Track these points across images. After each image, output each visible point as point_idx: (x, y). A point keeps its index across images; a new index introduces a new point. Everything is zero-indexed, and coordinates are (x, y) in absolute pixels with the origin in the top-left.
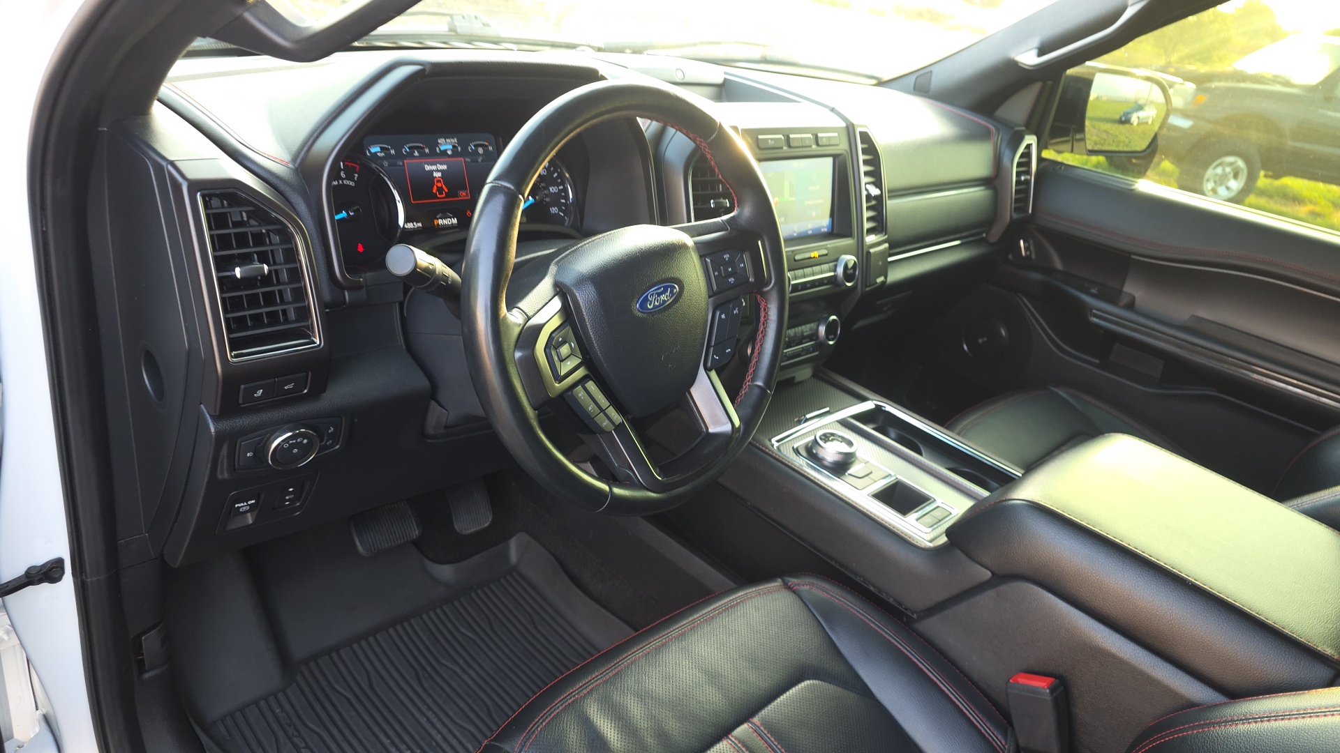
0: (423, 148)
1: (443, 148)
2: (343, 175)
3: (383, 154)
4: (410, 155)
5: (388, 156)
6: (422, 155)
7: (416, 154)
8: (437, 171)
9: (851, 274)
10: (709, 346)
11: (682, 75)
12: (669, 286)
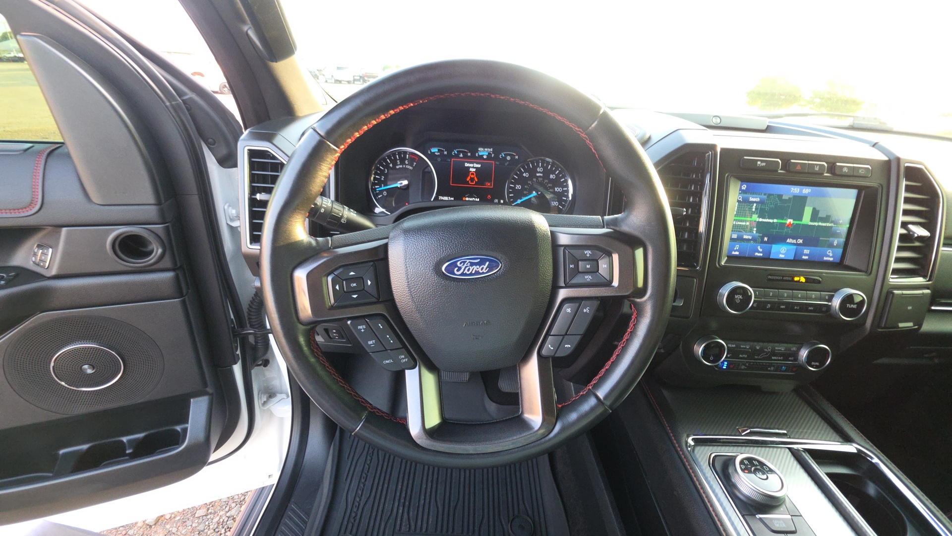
0: (467, 152)
1: (480, 154)
2: (406, 162)
3: (439, 154)
4: (457, 156)
5: (442, 155)
6: (465, 156)
7: (461, 155)
8: (473, 167)
9: (853, 308)
10: (547, 334)
11: (719, 121)
12: (488, 260)
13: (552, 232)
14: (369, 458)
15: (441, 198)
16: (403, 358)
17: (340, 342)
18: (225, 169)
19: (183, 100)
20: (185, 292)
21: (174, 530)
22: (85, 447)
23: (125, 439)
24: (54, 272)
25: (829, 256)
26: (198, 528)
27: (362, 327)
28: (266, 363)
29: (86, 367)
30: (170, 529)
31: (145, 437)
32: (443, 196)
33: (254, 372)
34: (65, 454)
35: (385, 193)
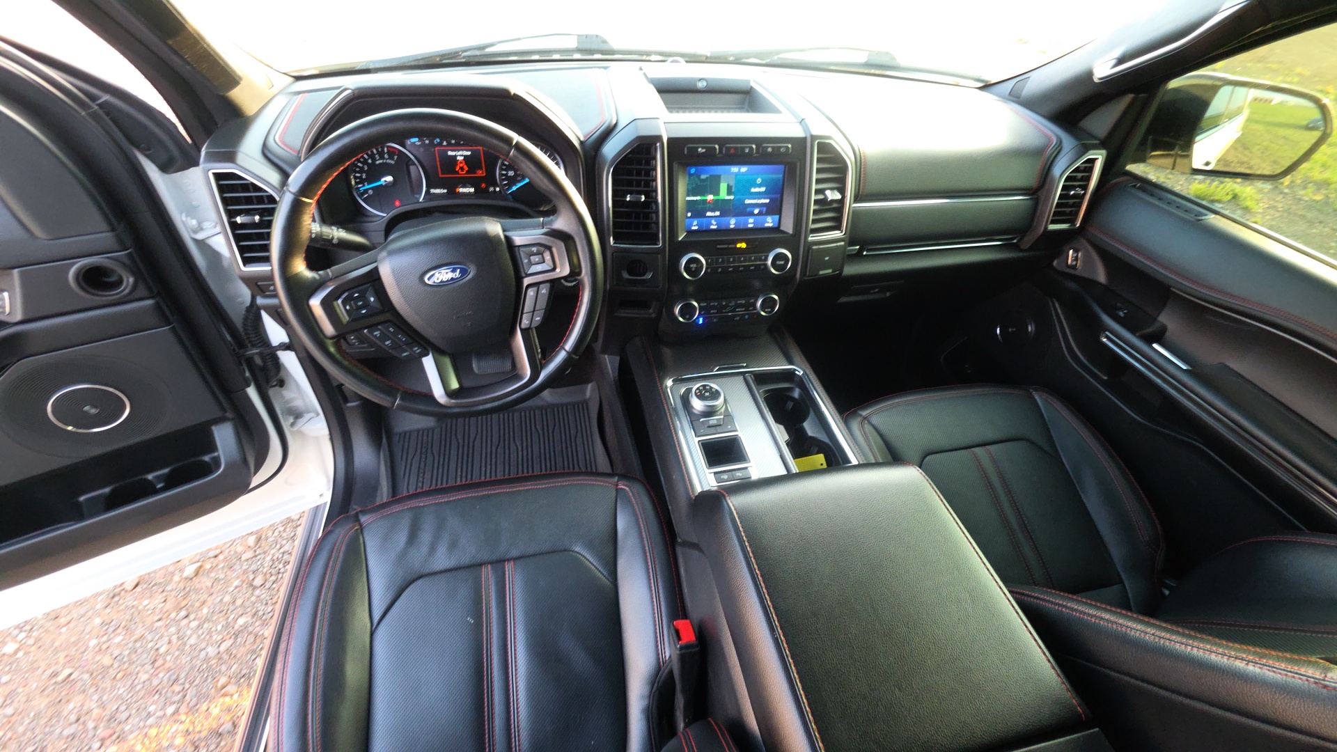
2: (386, 156)
3: (420, 143)
4: (440, 144)
5: (423, 144)
6: (449, 144)
7: (445, 143)
8: (461, 156)
9: (781, 264)
10: (522, 313)
11: (705, 84)
12: (459, 268)
13: (507, 238)
14: (423, 456)
15: (432, 191)
16: (417, 350)
17: (359, 348)
18: (169, 175)
19: (98, 105)
20: (171, 319)
21: (222, 576)
22: (107, 490)
23: (150, 477)
24: (18, 316)
25: (768, 222)
26: (250, 569)
27: (377, 333)
28: (281, 383)
29: (86, 408)
30: (217, 577)
31: (171, 472)
32: (435, 188)
33: (272, 392)
34: (87, 500)
35: (371, 192)
